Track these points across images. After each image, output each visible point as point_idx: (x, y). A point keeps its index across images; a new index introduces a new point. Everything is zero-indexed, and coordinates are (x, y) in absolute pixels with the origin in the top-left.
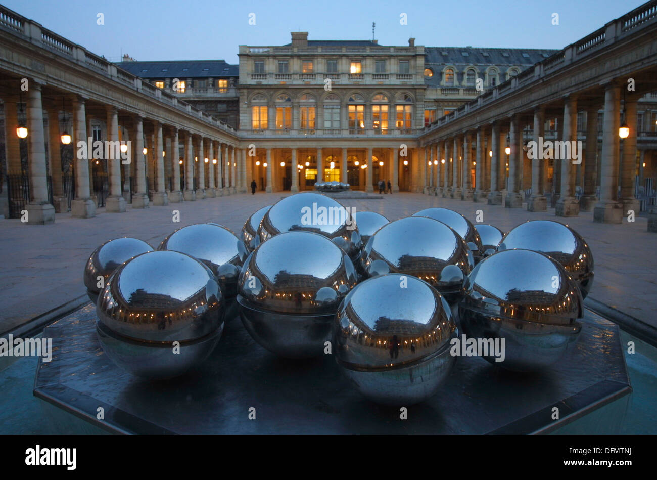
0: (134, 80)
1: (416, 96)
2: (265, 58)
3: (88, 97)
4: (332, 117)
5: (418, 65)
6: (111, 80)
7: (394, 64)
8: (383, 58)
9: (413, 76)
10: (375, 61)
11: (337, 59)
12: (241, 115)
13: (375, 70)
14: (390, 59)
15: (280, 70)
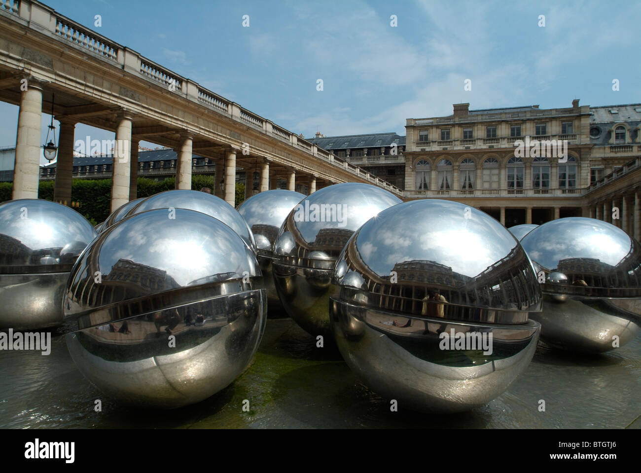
0: (311, 147)
1: (580, 155)
2: (429, 128)
3: (271, 160)
4: (490, 178)
5: (582, 125)
6: (292, 146)
7: (556, 126)
8: (543, 121)
9: (577, 136)
10: (535, 125)
11: (497, 125)
12: (406, 178)
13: (535, 132)
14: (551, 121)
15: (443, 138)
